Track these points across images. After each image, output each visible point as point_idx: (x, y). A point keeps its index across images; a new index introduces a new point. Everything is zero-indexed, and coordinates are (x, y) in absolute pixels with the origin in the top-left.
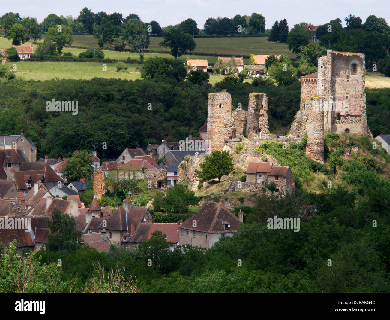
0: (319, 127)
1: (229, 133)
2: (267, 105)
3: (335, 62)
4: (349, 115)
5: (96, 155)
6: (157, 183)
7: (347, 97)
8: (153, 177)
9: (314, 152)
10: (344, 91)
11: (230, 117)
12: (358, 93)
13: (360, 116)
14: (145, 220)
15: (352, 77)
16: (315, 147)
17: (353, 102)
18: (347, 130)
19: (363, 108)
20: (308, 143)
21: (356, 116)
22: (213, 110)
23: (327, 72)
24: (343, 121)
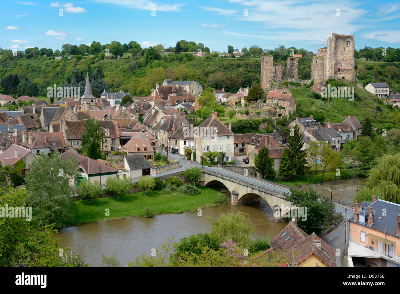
0: (321, 74)
1: (272, 78)
2: (297, 63)
3: (338, 41)
4: (345, 69)
5: (224, 90)
6: (235, 103)
7: (344, 59)
8: (233, 100)
9: (318, 88)
10: (342, 57)
11: (272, 69)
12: (350, 57)
13: (351, 70)
14: (183, 124)
15: (347, 49)
16: (318, 85)
17: (347, 62)
18: (343, 78)
19: (353, 65)
20: (314, 83)
21: (349, 70)
22: (263, 65)
23: (332, 45)
24: (341, 72)
